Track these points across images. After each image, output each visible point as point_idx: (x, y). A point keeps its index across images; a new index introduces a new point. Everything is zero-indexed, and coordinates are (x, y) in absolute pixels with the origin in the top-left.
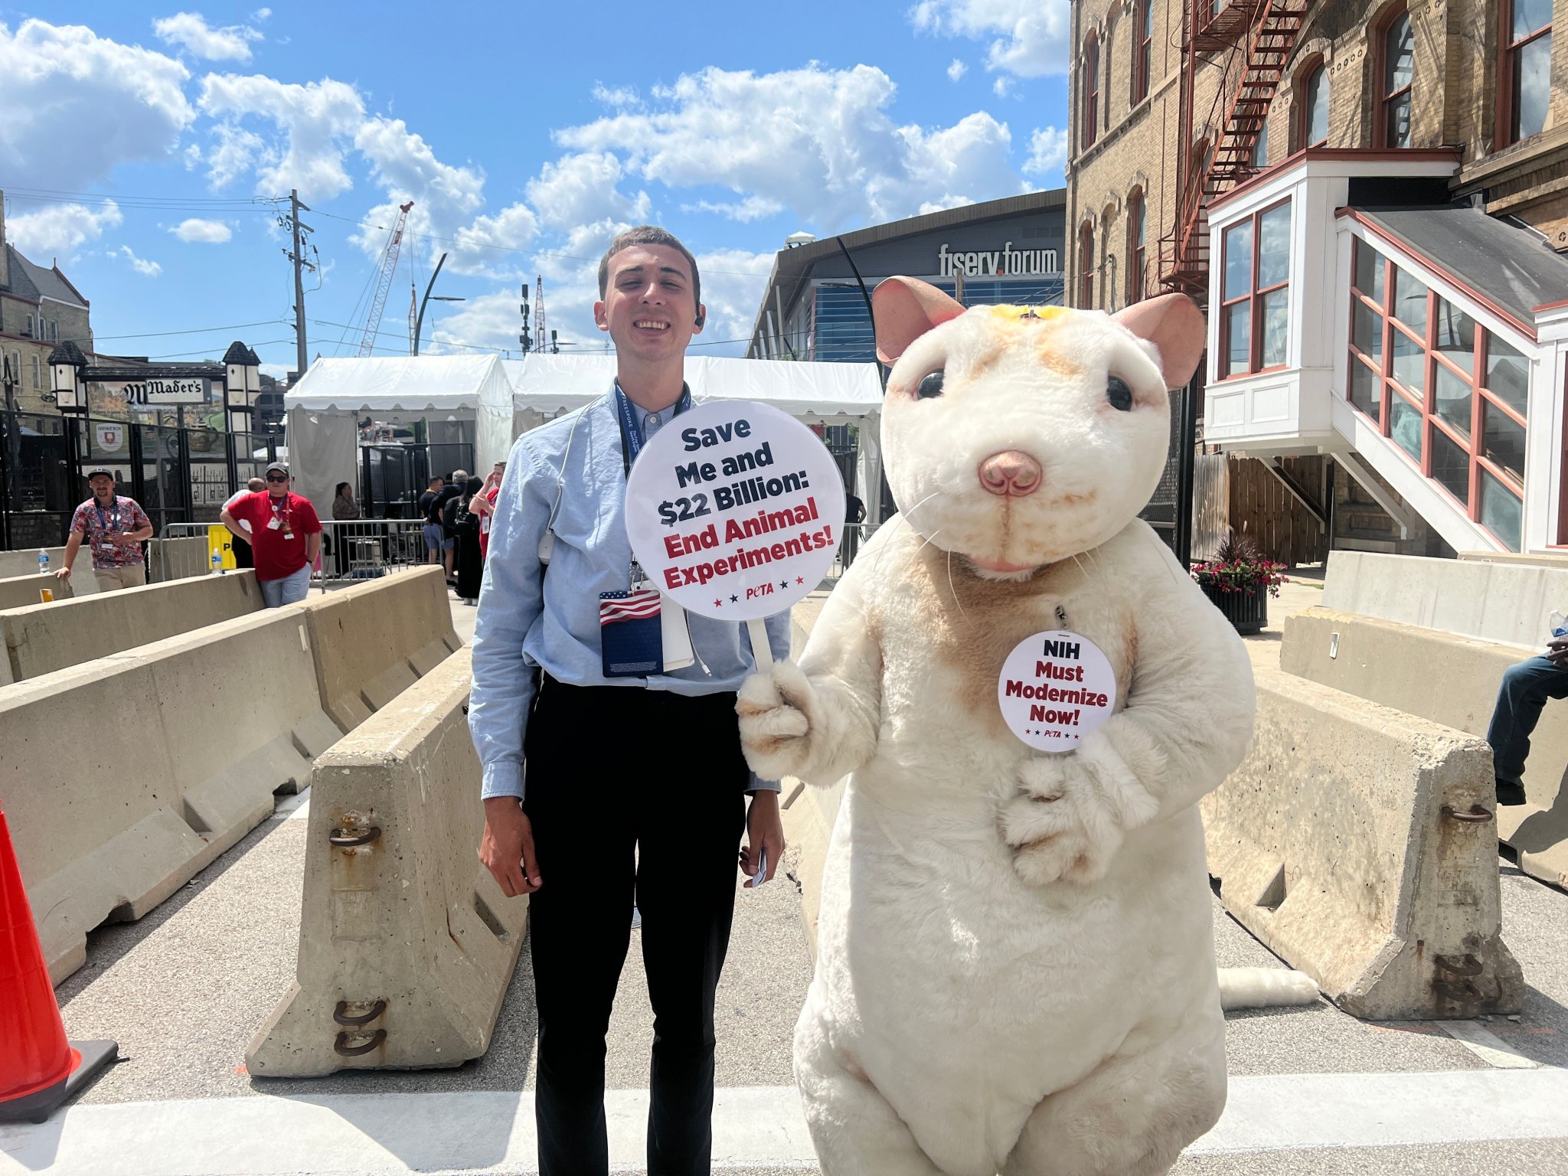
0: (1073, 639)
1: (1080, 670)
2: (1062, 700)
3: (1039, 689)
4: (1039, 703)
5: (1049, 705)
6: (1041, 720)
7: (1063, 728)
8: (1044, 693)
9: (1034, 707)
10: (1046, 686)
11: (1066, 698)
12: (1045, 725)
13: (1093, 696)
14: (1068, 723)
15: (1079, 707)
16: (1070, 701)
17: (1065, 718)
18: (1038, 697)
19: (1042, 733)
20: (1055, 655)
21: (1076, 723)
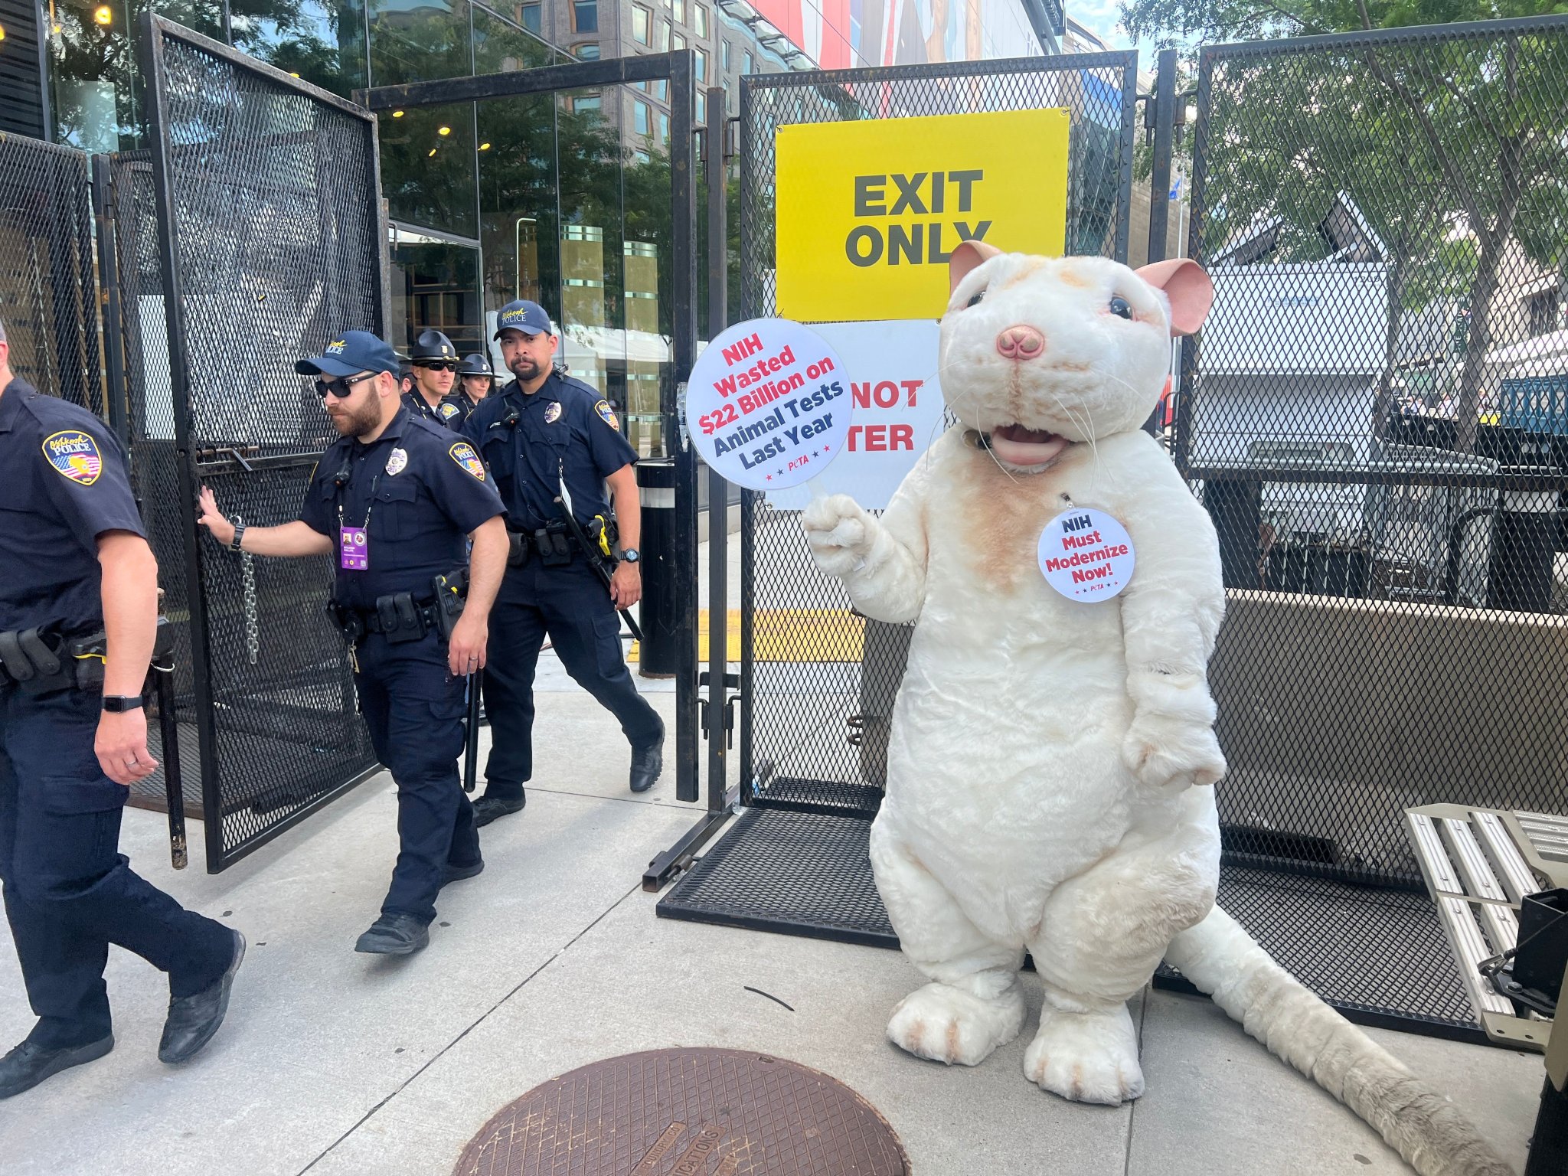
0: (1082, 513)
1: (1096, 534)
2: (1093, 560)
3: (1072, 559)
4: (1076, 569)
5: (1084, 568)
6: (1083, 580)
7: (1103, 580)
8: (1077, 560)
9: (1074, 573)
10: (1076, 554)
11: (1095, 557)
12: (1088, 583)
13: (1114, 549)
14: (1105, 575)
15: (1108, 560)
16: (1099, 559)
17: (1101, 573)
18: (1074, 565)
19: (1089, 589)
20: (1073, 529)
21: (1111, 574)
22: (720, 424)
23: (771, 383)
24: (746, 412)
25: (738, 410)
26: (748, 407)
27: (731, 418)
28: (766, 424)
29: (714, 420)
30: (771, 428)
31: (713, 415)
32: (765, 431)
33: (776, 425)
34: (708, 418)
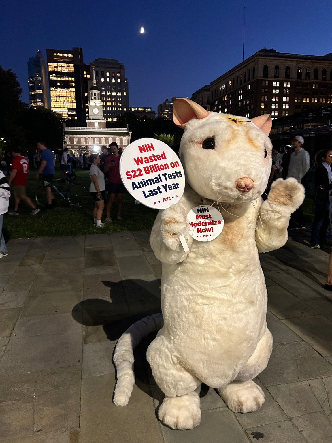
0: (206, 207)
1: (210, 215)
2: (206, 225)
3: (198, 223)
4: (199, 227)
5: (203, 227)
6: (201, 232)
7: (208, 233)
8: (200, 224)
9: (198, 229)
10: (200, 222)
12: (203, 234)
13: (216, 222)
15: (212, 226)
16: (209, 225)
17: (209, 230)
18: (198, 226)
19: (202, 236)
20: (201, 212)
21: (212, 231)
22: (135, 176)
23: (157, 164)
24: (147, 173)
25: (143, 172)
26: (148, 172)
27: (140, 175)
28: (154, 180)
29: (132, 174)
30: (157, 183)
31: (132, 171)
32: (154, 183)
33: (159, 182)
34: (130, 172)
